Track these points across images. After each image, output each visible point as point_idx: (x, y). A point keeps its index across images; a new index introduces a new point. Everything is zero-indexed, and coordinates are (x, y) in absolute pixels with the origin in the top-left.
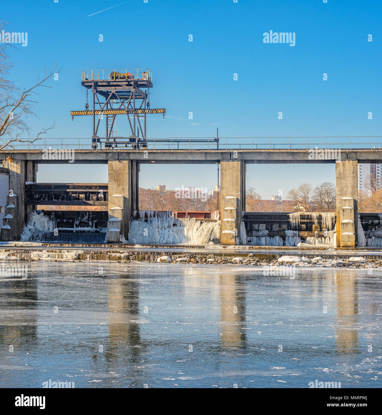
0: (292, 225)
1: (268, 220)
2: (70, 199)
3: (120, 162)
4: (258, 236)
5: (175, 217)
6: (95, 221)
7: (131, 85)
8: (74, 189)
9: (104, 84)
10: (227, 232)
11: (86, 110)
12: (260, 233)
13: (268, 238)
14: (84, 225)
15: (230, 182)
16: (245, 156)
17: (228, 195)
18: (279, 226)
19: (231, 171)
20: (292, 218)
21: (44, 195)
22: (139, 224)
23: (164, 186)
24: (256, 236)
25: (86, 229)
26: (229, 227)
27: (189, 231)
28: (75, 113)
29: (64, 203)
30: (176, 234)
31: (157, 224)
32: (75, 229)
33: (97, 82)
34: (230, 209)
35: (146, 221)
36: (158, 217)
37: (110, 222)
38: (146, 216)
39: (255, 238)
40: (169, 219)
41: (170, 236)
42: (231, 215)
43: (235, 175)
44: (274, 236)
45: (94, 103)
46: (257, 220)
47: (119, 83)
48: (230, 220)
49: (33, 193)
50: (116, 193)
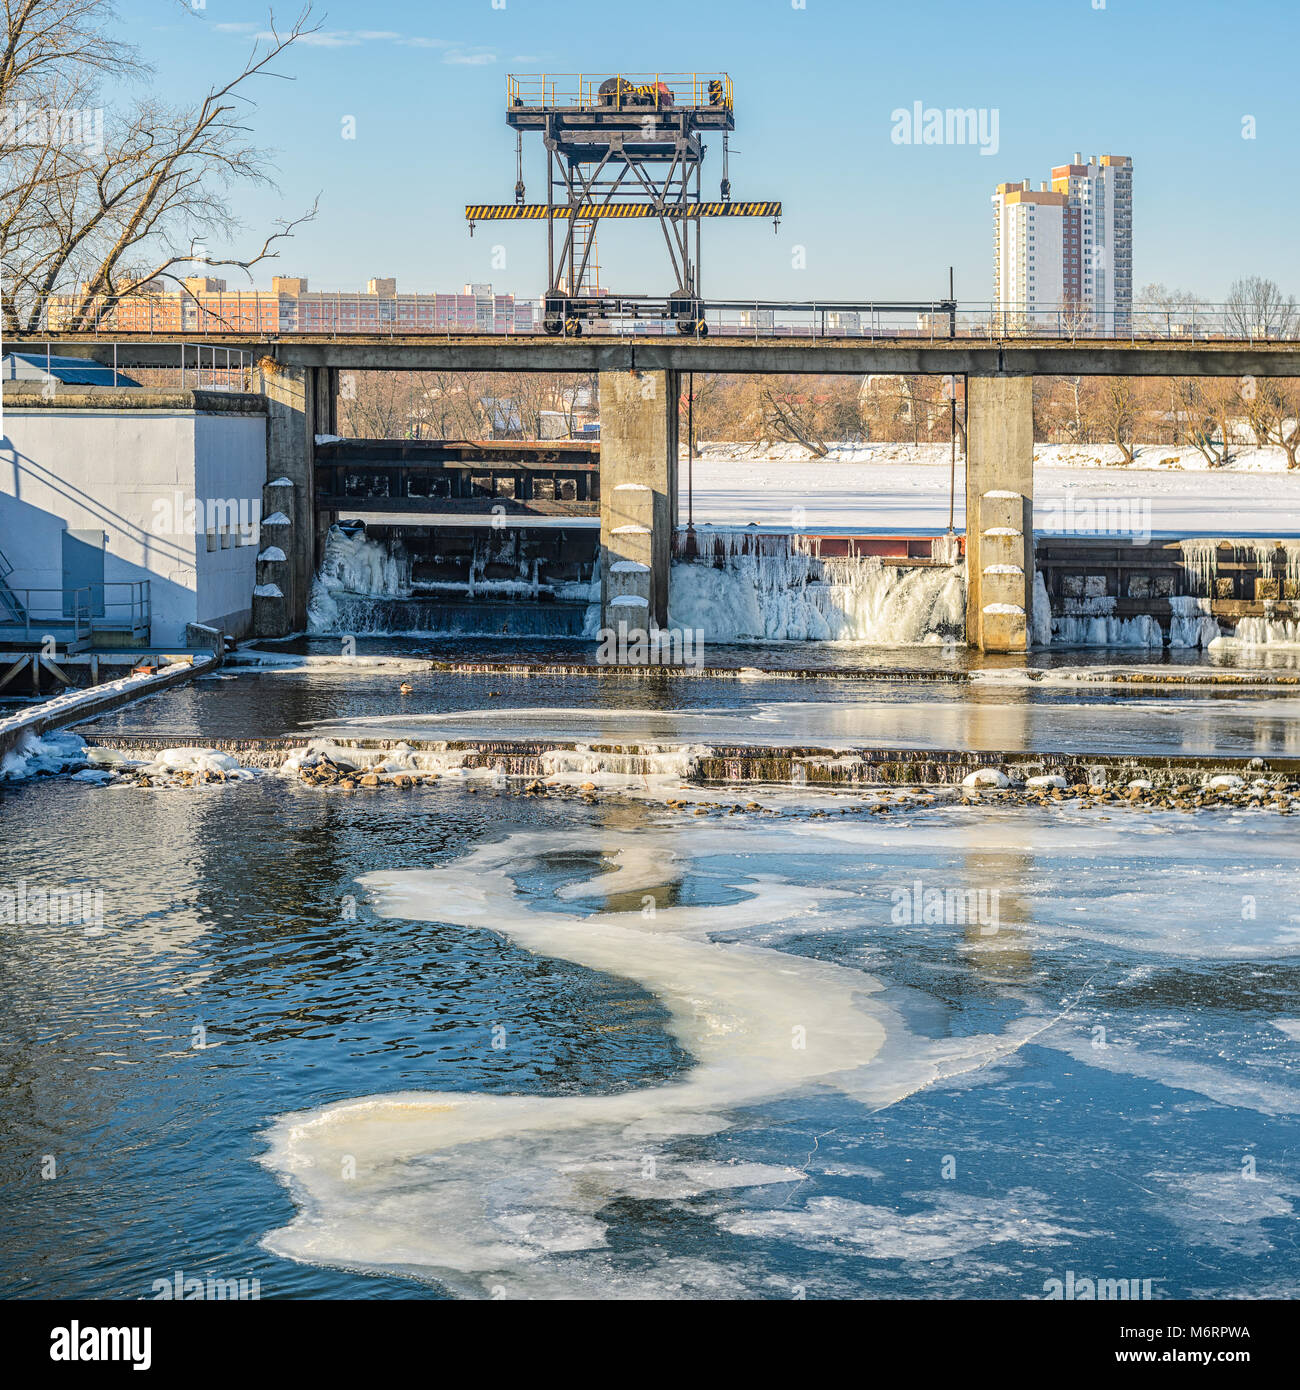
0: (1192, 581)
1: (1115, 565)
2: (465, 495)
3: (639, 376)
4: (1083, 616)
5: (813, 554)
6: (539, 561)
7: (676, 126)
8: (478, 459)
9: (583, 120)
10: (1000, 611)
11: (517, 201)
12: (1089, 607)
13: (1115, 623)
14: (500, 571)
15: (1001, 445)
16: (1049, 360)
17: (994, 487)
18: (1149, 583)
19: (1003, 408)
20: (1190, 558)
21: (377, 479)
22: (697, 575)
23: (393, 281)
24: (1077, 617)
25: (510, 586)
26: (1003, 594)
27: (860, 600)
28: (482, 212)
29: (444, 506)
30: (817, 609)
31: (754, 576)
32: (471, 586)
33: (559, 115)
34: (1004, 533)
35: (719, 566)
36: (757, 553)
37: (615, 575)
38: (719, 549)
39: (1072, 622)
40: (793, 560)
41: (798, 614)
42: (1007, 552)
43: (1015, 423)
44: (1135, 616)
45: (551, 183)
46: (1079, 564)
47: (634, 120)
48: (1007, 569)
49: (340, 471)
50: (627, 478)
